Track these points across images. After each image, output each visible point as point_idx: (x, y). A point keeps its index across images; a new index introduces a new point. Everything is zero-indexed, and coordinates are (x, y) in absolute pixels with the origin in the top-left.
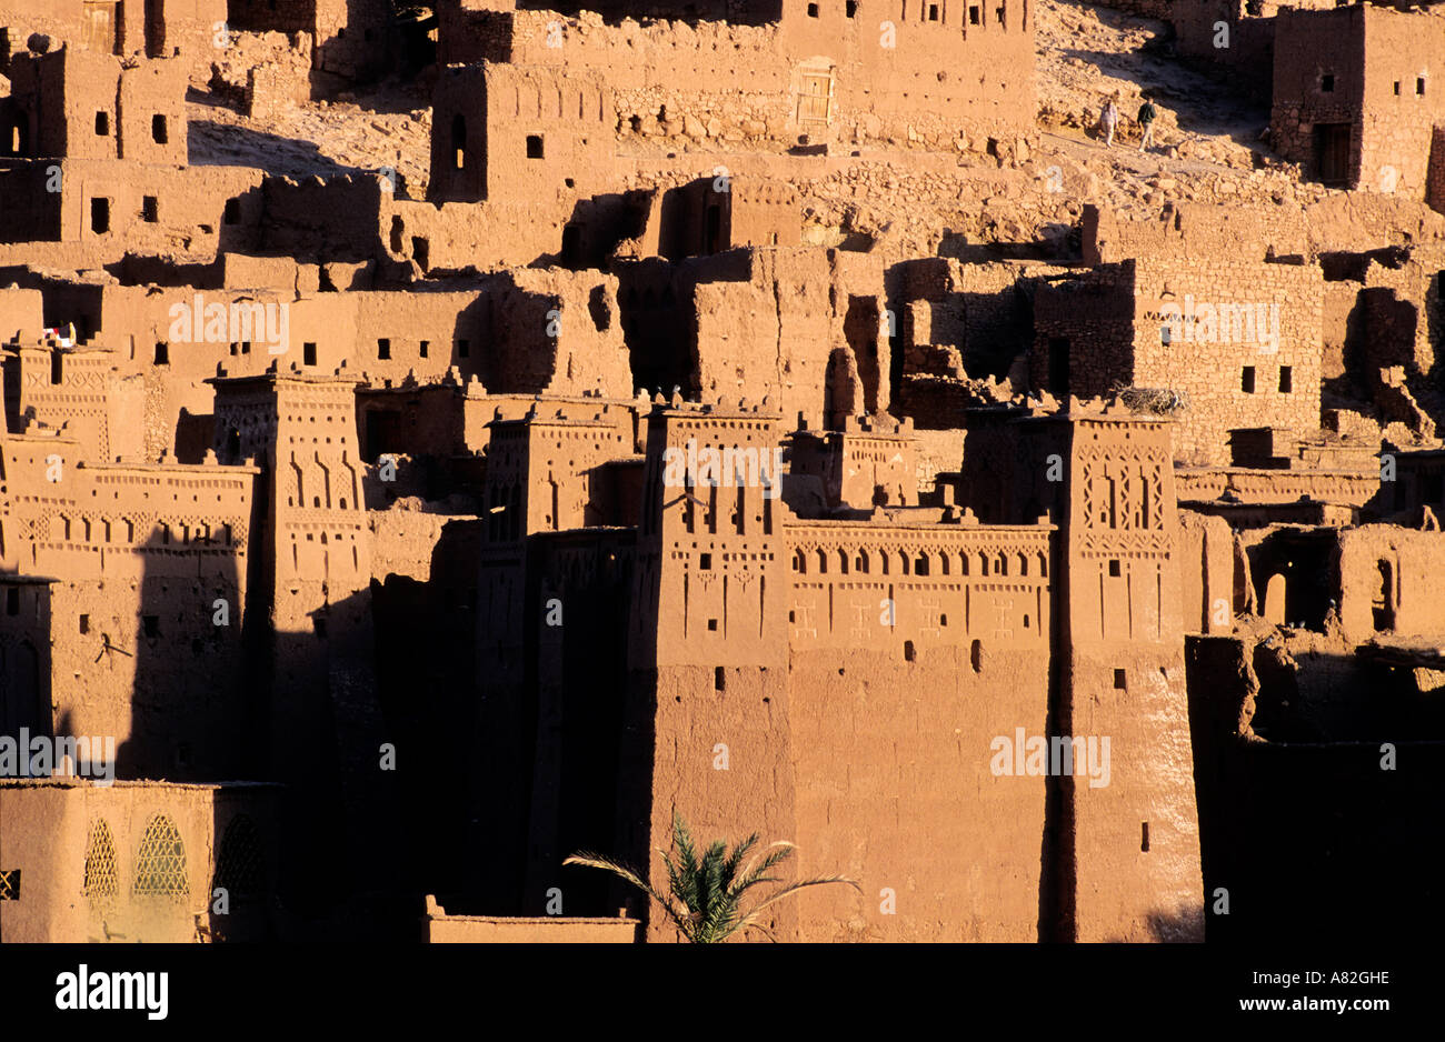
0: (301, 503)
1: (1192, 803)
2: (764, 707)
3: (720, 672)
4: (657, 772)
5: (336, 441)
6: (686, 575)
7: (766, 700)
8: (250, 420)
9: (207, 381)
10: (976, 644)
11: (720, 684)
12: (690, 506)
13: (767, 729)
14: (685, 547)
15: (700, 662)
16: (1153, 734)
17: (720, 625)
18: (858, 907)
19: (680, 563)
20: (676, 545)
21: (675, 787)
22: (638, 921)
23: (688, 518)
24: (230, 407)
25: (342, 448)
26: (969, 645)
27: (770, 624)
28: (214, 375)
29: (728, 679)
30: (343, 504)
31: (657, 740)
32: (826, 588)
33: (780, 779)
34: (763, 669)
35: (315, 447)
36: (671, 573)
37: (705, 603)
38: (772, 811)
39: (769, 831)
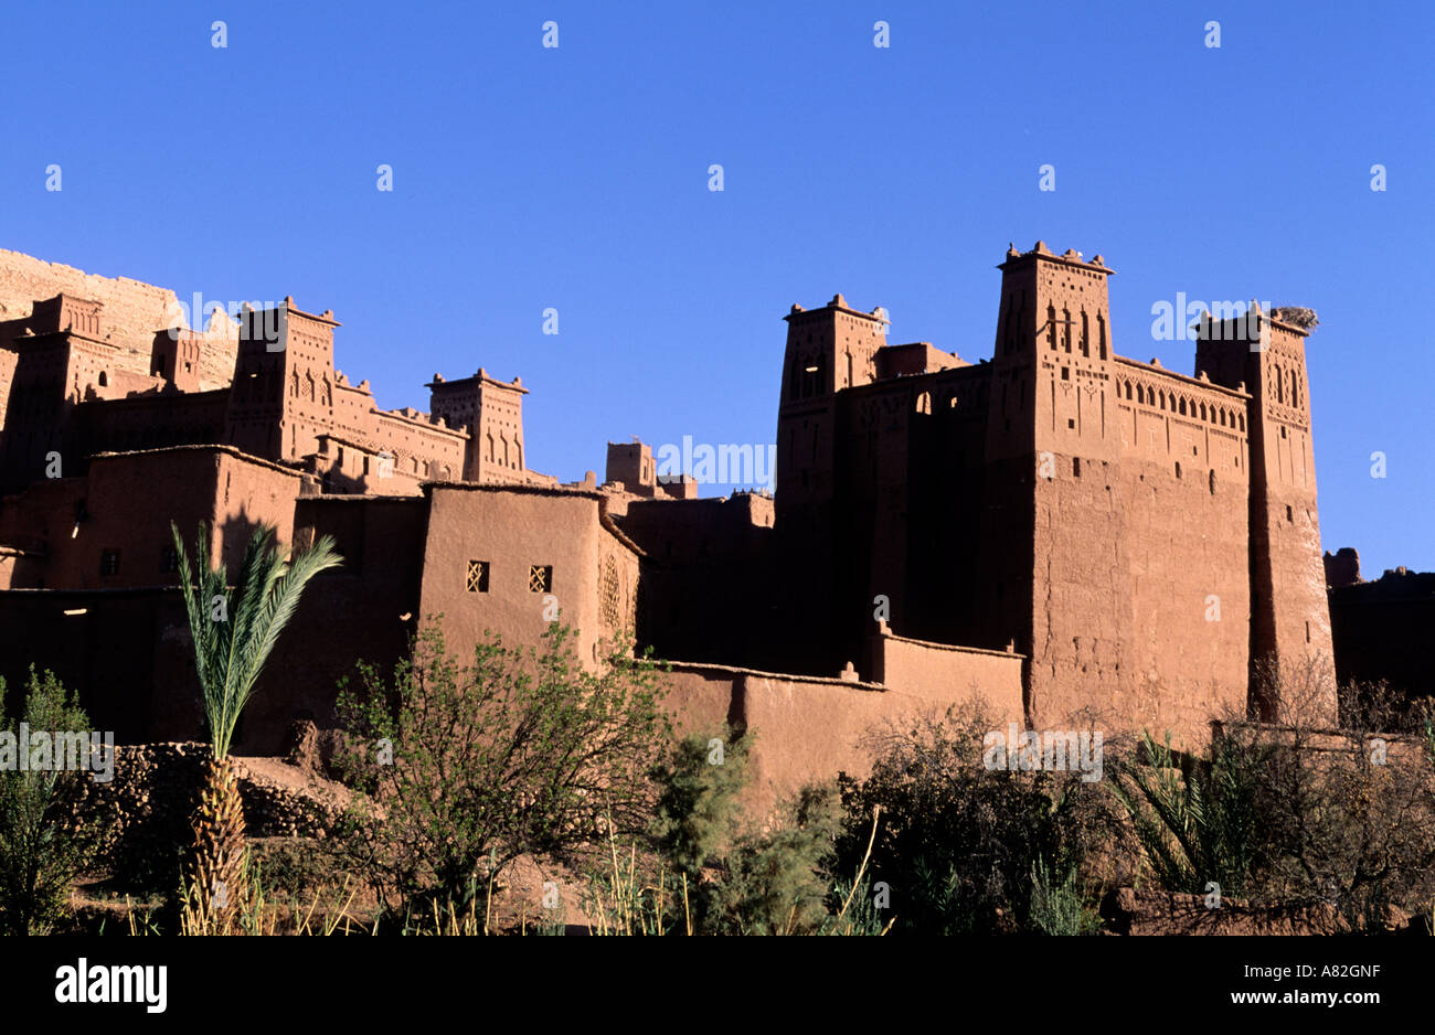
0: (493, 460)
1: (1326, 610)
2: (1106, 493)
3: (1076, 460)
4: (1037, 535)
5: (512, 426)
6: (1053, 382)
7: (1108, 488)
8: (459, 408)
9: (427, 385)
10: (1212, 472)
11: (1077, 472)
12: (1053, 330)
13: (1109, 510)
14: (1051, 361)
15: (1063, 451)
16: (1307, 557)
17: (1076, 424)
18: (1153, 663)
19: (1048, 371)
20: (1046, 357)
21: (1049, 548)
22: (1025, 657)
23: (1052, 339)
24: (444, 401)
25: (515, 431)
26: (1208, 473)
27: (1109, 429)
28: (432, 381)
29: (1082, 469)
30: (513, 467)
31: (1037, 510)
32: (1132, 411)
33: (1120, 551)
34: (1105, 464)
35: (501, 427)
36: (1043, 379)
37: (1066, 408)
38: (1115, 576)
39: (1114, 592)
